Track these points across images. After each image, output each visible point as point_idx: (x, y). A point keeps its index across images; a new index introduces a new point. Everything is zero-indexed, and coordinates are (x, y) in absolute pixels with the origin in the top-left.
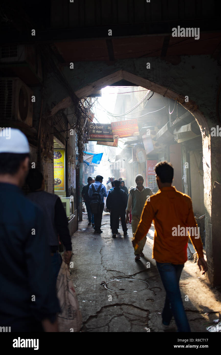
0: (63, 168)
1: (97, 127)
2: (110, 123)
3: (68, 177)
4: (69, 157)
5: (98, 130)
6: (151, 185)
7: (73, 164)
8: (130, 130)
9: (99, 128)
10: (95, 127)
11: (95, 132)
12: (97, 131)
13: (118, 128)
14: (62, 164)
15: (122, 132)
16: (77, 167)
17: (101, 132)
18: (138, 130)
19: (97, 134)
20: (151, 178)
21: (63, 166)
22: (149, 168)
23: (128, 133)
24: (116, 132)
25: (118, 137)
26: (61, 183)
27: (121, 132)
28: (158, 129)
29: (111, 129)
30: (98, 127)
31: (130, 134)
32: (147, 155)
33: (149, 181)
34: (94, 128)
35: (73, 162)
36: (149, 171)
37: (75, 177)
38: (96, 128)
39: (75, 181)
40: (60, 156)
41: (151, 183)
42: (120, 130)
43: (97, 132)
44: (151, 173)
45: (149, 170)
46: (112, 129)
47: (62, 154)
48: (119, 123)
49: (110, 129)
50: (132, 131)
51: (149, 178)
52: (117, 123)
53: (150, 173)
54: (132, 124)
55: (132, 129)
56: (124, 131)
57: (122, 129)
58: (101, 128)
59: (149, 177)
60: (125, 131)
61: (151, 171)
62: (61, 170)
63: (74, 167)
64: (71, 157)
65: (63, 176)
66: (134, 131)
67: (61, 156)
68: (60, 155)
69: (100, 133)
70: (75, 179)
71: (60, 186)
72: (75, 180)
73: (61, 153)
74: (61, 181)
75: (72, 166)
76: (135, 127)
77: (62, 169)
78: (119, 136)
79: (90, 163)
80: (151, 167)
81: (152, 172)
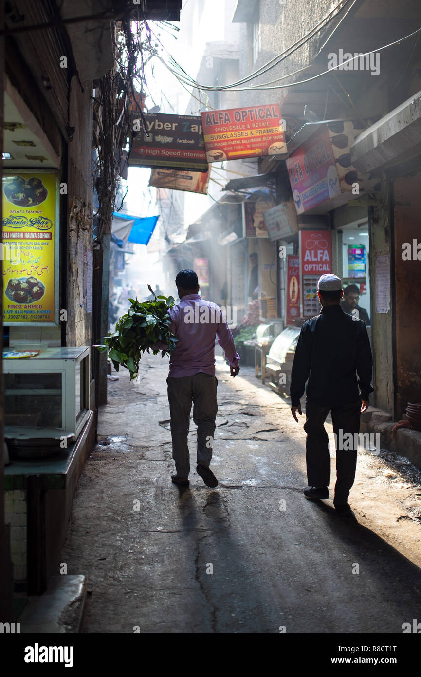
0: (50, 238)
1: (159, 126)
2: (198, 114)
3: (68, 273)
4: (74, 204)
5: (163, 135)
6: (311, 303)
7: (84, 230)
8: (258, 137)
9: (163, 128)
10: (153, 123)
11: (154, 139)
12: (160, 136)
13: (221, 129)
14: (49, 224)
15: (233, 143)
16: (96, 244)
17: (170, 140)
18: (282, 137)
19: (159, 145)
20: (311, 282)
21: (51, 234)
22: (307, 252)
23: (253, 146)
24: (216, 142)
25: (222, 155)
26: (42, 293)
27: (232, 140)
28: (354, 128)
29: (200, 133)
30: (162, 124)
31: (258, 147)
32: (300, 215)
33: (305, 292)
34: (150, 127)
35: (85, 224)
36: (308, 262)
37: (91, 275)
38: (157, 127)
39: (91, 288)
40: (41, 193)
41: (312, 298)
42: (229, 134)
43: (159, 138)
44: (312, 269)
45: (305, 260)
46: (202, 133)
47: (47, 189)
48: (224, 114)
49: (197, 131)
50: (264, 139)
51: (305, 282)
52: (220, 115)
53: (309, 267)
54: (265, 118)
55: (265, 134)
56: (241, 140)
57: (233, 133)
58: (172, 127)
59: (307, 280)
60: (244, 139)
61: (312, 263)
62: (44, 246)
63: (87, 243)
64: (79, 206)
65: (51, 269)
66: (270, 138)
67: (43, 196)
68: (41, 190)
69: (168, 143)
70: (91, 281)
71: (41, 307)
72: (91, 284)
73: (43, 184)
74: (42, 289)
75: (82, 237)
76: (274, 128)
77: (47, 244)
78: (224, 154)
79: (124, 241)
80: (313, 252)
81: (314, 266)
